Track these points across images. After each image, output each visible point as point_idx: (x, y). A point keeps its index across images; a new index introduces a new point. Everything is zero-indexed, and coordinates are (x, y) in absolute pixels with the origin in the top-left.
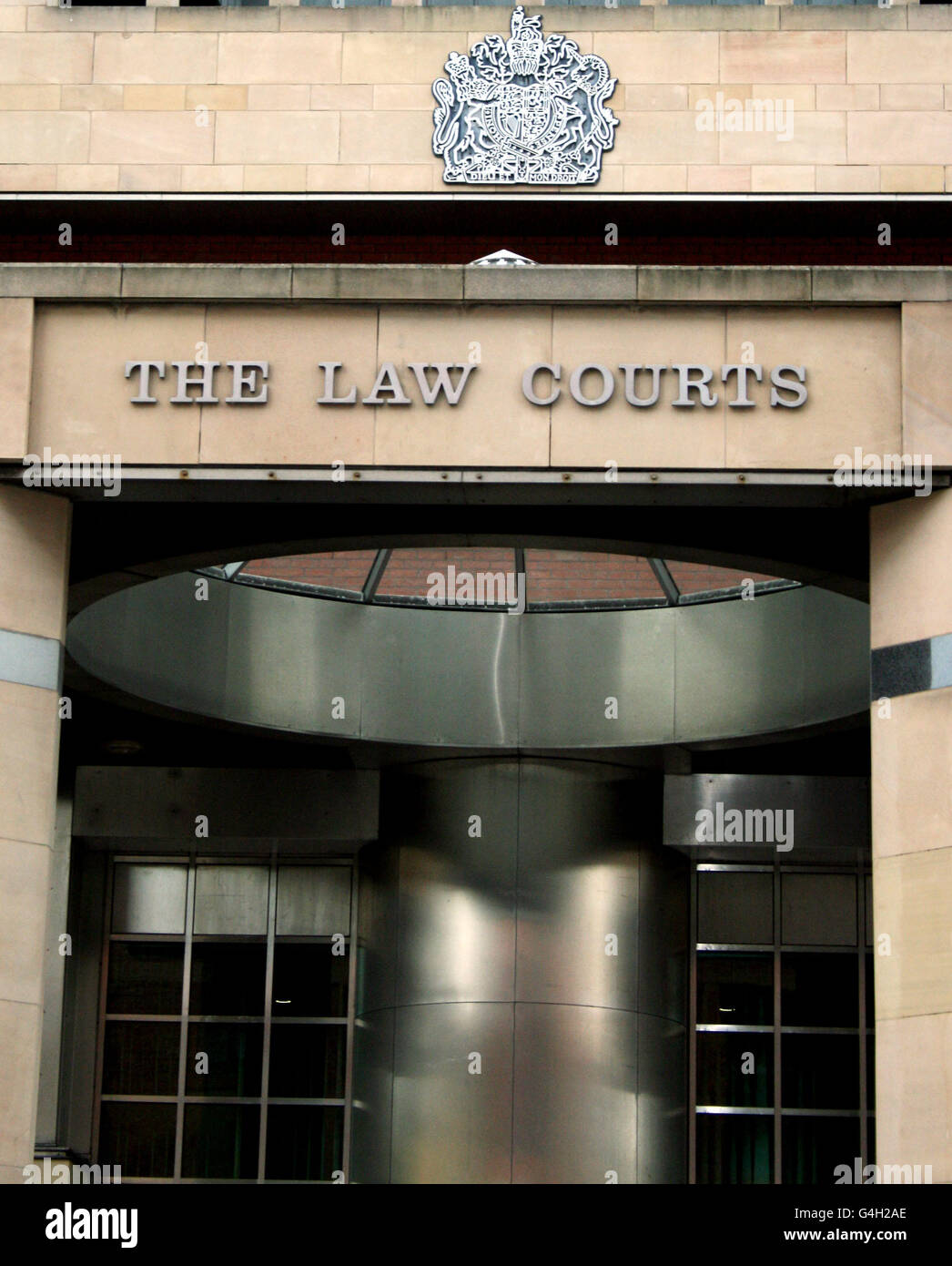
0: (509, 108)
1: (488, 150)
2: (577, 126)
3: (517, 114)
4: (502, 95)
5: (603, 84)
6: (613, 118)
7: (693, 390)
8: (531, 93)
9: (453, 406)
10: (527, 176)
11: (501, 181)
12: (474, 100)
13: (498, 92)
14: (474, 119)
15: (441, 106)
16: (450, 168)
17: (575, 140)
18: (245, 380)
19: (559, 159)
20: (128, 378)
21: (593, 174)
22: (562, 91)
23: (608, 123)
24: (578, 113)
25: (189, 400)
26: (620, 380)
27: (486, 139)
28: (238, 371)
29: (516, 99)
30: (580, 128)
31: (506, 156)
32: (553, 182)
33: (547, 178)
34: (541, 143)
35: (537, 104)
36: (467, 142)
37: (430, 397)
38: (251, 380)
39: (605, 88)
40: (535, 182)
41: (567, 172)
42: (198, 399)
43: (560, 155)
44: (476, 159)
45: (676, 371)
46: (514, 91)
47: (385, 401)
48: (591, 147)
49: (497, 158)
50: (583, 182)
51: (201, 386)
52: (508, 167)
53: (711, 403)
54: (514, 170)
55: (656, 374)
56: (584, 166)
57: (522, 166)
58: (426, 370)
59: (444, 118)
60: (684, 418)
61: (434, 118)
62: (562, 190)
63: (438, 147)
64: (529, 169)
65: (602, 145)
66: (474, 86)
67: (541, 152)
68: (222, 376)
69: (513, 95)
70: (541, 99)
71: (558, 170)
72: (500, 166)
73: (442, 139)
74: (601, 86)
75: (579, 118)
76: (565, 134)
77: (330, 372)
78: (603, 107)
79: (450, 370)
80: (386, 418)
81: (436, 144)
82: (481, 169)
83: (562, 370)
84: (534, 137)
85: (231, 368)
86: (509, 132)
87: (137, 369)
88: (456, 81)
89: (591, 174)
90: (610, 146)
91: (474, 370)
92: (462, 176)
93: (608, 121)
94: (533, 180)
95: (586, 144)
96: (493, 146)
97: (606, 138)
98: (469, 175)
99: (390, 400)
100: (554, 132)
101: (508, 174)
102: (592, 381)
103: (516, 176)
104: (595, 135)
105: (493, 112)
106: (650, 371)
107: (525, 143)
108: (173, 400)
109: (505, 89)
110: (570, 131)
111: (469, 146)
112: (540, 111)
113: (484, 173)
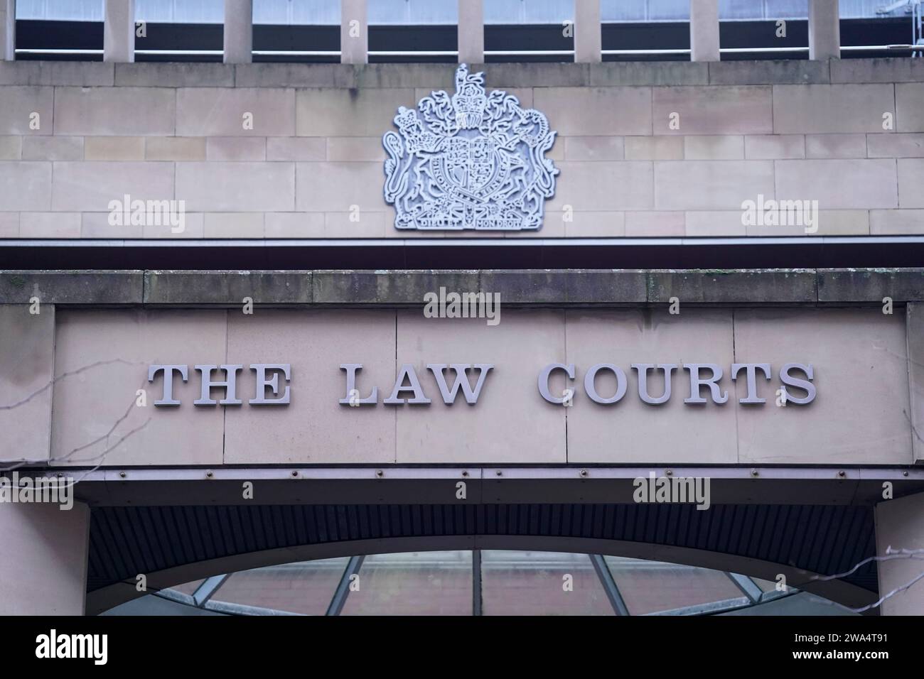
0: (456, 159)
1: (437, 198)
2: (521, 175)
3: (463, 164)
4: (449, 147)
5: (544, 135)
6: (554, 167)
7: (704, 388)
8: (476, 145)
9: (472, 405)
10: (474, 222)
11: (450, 227)
12: (422, 152)
13: (445, 144)
14: (422, 169)
15: (391, 158)
16: (401, 215)
17: (518, 189)
18: (268, 383)
19: (504, 206)
20: (151, 382)
21: (537, 220)
22: (505, 143)
23: (549, 173)
24: (521, 163)
25: (213, 402)
26: (633, 380)
27: (435, 187)
28: (261, 373)
29: (462, 151)
30: (523, 178)
31: (454, 204)
32: (498, 228)
33: (493, 224)
34: (487, 192)
35: (482, 155)
36: (417, 191)
37: (450, 397)
38: (273, 382)
39: (546, 140)
40: (481, 228)
41: (512, 219)
42: (222, 402)
43: (504, 202)
44: (425, 207)
45: (687, 370)
46: (461, 143)
47: (405, 402)
48: (534, 195)
49: (445, 205)
50: (527, 227)
51: (225, 388)
52: (456, 214)
53: (722, 401)
54: (461, 217)
55: (668, 373)
56: (527, 213)
57: (469, 213)
58: (444, 370)
59: (395, 169)
60: (696, 416)
61: (385, 168)
62: (507, 236)
63: (389, 195)
64: (476, 215)
65: (545, 193)
66: (422, 138)
67: (487, 200)
68: (245, 379)
69: (459, 147)
70: (486, 151)
71: (503, 217)
72: (448, 213)
73: (393, 188)
74: (542, 138)
75: (522, 168)
76: (509, 183)
77: (351, 373)
78: (544, 158)
79: (467, 371)
80: (407, 419)
81: (387, 193)
82: (430, 216)
83: (576, 370)
84: (480, 186)
85: (254, 371)
86: (457, 181)
87: (160, 373)
88: (405, 134)
89: (534, 220)
90: (551, 195)
91: (490, 371)
92: (412, 222)
93: (549, 170)
94: (480, 226)
95: (529, 192)
96: (441, 194)
97: (548, 186)
98: (419, 222)
99: (410, 401)
100: (498, 182)
101: (456, 220)
102: (605, 381)
103: (464, 222)
104: (537, 184)
105: (441, 163)
106: (662, 371)
107: (472, 192)
108: (197, 402)
109: (451, 141)
110: (514, 181)
111: (419, 195)
112: (485, 161)
113: (434, 220)
